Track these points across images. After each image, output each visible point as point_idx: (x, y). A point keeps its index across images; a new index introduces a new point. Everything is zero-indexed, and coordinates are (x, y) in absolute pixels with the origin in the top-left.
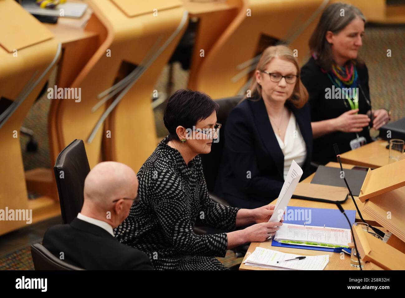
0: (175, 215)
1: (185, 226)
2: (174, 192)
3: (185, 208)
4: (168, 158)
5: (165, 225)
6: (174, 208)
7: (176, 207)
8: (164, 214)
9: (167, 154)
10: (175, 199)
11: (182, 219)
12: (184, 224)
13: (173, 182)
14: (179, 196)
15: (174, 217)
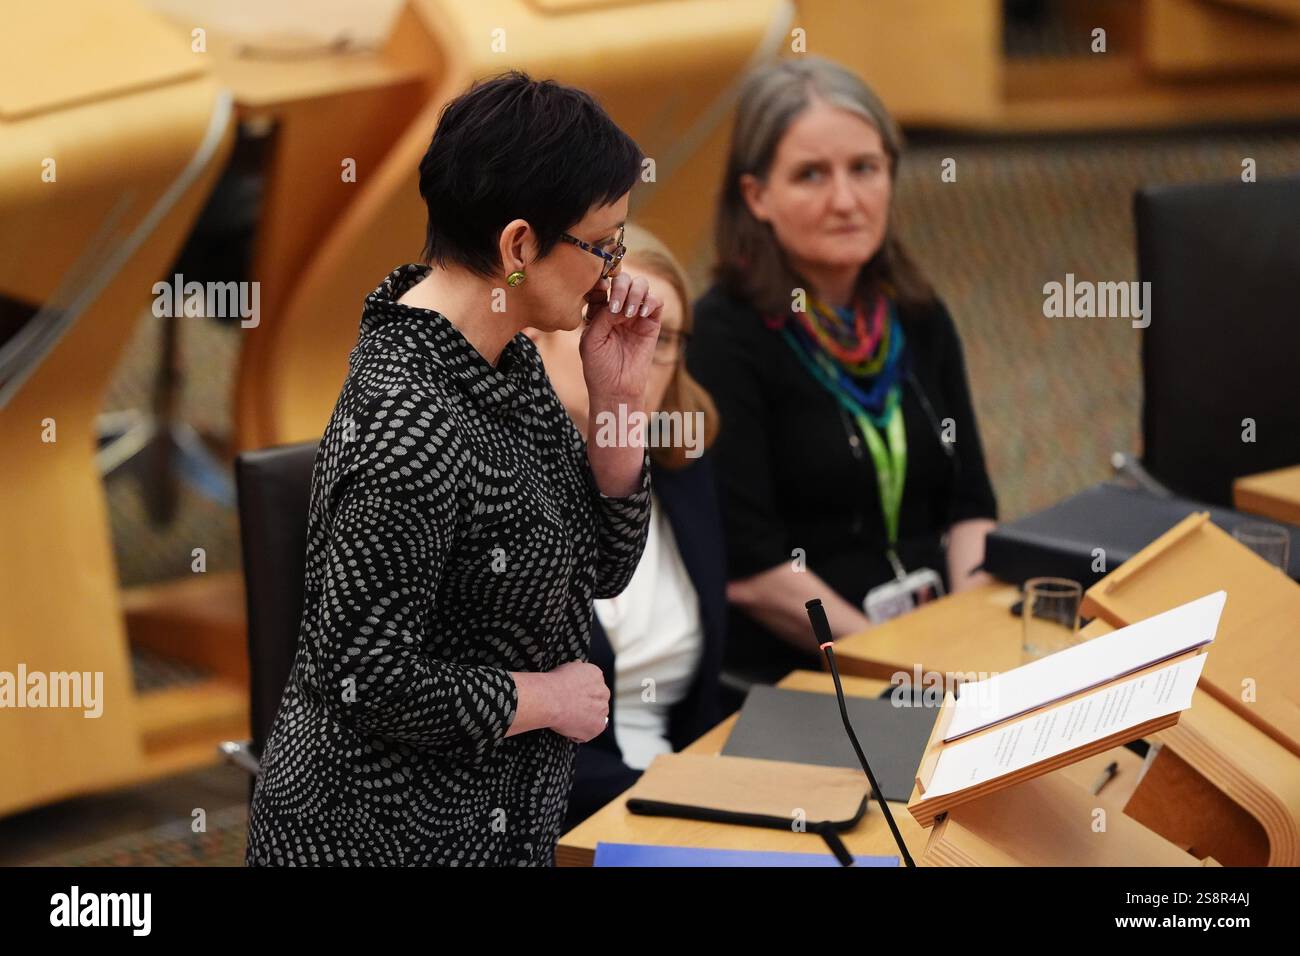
0: (389, 563)
1: (407, 618)
2: (417, 474)
3: (435, 554)
4: (405, 346)
5: (333, 593)
6: (398, 536)
7: (406, 536)
8: (349, 553)
9: (401, 332)
10: (414, 501)
11: (406, 591)
12: (406, 611)
13: (421, 434)
14: (430, 498)
15: (382, 573)
